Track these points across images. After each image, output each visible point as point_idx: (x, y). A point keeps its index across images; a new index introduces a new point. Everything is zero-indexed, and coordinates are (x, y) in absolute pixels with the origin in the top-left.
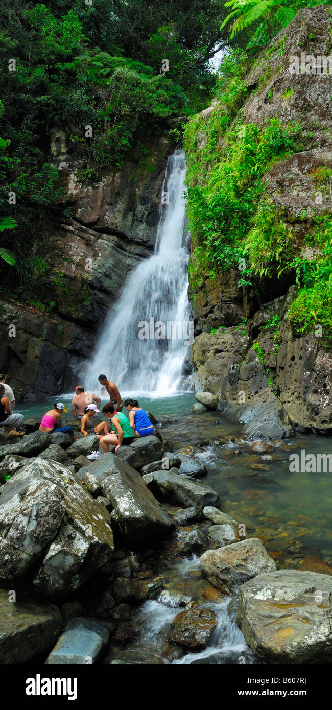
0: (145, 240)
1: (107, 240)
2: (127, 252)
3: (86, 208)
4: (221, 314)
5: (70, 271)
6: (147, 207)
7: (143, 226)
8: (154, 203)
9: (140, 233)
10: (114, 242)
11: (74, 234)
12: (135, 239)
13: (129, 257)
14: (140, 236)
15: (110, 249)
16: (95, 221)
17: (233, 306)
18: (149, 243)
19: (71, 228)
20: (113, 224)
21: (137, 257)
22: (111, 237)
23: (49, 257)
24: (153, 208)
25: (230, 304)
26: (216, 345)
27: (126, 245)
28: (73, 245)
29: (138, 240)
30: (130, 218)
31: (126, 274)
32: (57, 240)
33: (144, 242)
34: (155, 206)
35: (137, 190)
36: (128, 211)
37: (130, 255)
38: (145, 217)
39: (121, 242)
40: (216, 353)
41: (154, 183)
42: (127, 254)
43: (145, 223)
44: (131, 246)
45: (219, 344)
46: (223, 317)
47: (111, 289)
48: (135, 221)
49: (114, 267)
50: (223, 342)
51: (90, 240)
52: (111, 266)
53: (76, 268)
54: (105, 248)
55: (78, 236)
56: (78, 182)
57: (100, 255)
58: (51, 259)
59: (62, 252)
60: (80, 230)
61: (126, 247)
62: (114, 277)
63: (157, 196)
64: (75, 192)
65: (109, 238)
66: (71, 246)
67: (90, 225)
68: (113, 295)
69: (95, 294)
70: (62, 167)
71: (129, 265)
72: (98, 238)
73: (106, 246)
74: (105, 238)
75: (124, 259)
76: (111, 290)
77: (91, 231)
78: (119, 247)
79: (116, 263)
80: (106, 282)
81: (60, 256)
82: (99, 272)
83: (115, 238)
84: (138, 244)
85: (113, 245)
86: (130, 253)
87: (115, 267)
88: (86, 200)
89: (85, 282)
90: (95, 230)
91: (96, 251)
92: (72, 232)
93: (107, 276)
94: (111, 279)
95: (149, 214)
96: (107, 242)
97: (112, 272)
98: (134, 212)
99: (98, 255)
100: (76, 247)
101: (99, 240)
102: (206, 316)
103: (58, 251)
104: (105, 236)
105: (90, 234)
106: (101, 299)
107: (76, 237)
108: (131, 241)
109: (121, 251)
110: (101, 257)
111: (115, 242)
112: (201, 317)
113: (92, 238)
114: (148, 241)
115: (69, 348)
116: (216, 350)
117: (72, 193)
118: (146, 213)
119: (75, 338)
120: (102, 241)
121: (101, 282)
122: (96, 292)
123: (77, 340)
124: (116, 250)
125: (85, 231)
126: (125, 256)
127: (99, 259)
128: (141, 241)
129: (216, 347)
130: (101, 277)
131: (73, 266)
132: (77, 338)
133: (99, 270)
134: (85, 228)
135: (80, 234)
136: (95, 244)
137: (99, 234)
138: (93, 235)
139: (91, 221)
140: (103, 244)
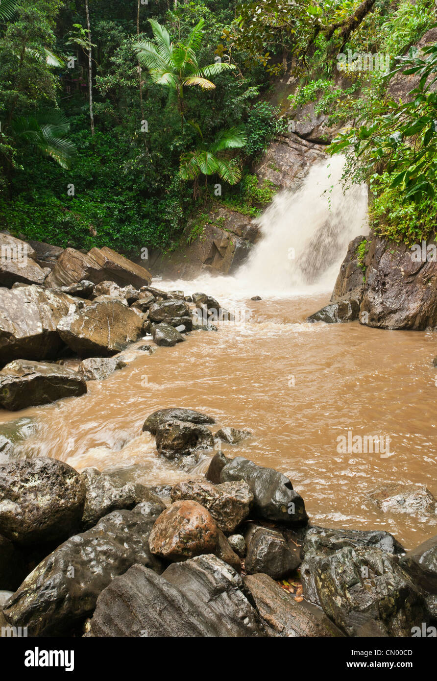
1: (318, 150)
3: (304, 119)
5: (277, 179)
11: (288, 146)
16: (310, 131)
19: (287, 140)
20: (326, 134)
22: (323, 148)
23: (263, 168)
28: (285, 156)
53: (283, 177)
55: (292, 148)
59: (275, 162)
60: (294, 141)
65: (320, 148)
66: (283, 157)
67: (305, 137)
70: (290, 82)
72: (310, 148)
73: (316, 155)
74: (317, 148)
77: (304, 142)
81: (272, 167)
88: (305, 112)
90: (309, 141)
92: (287, 144)
96: (318, 152)
99: (306, 164)
100: (287, 157)
101: (311, 150)
103: (271, 162)
104: (317, 146)
105: (303, 145)
107: (290, 148)
113: (304, 148)
120: (313, 151)
125: (300, 143)
127: (306, 168)
131: (280, 176)
134: (299, 139)
135: (294, 146)
136: (306, 154)
137: (311, 144)
138: (305, 146)
139: (306, 132)
140: (313, 154)
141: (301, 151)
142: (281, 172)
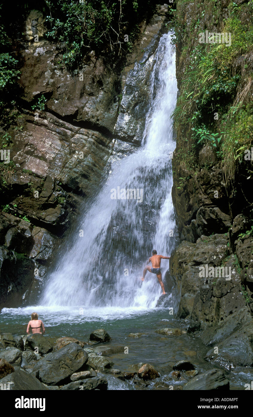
0: (131, 134)
1: (86, 135)
3: (64, 99)
4: (203, 220)
5: (42, 170)
6: (135, 96)
8: (144, 91)
9: (125, 126)
10: (94, 137)
11: (48, 129)
12: (120, 134)
13: (112, 154)
14: (125, 130)
15: (88, 145)
16: (74, 113)
17: (216, 209)
18: (136, 138)
19: (45, 121)
20: (93, 117)
22: (91, 132)
24: (141, 97)
25: (213, 207)
26: (194, 255)
27: (108, 141)
28: (46, 141)
29: (123, 134)
32: (29, 135)
33: (130, 137)
34: (143, 95)
35: (124, 77)
36: (113, 102)
37: (113, 152)
38: (131, 107)
39: (102, 138)
40: (195, 265)
42: (110, 151)
43: (130, 115)
44: (115, 141)
45: (198, 255)
46: (206, 223)
47: (89, 191)
48: (120, 114)
49: (93, 167)
50: (203, 253)
52: (90, 165)
54: (83, 144)
55: (53, 131)
57: (78, 152)
58: (22, 156)
59: (34, 148)
60: (55, 124)
61: (109, 143)
62: (93, 178)
63: (146, 84)
65: (88, 133)
66: (44, 142)
69: (70, 197)
70: (39, 53)
72: (76, 133)
73: (84, 142)
74: (83, 133)
75: (106, 157)
78: (100, 143)
79: (95, 162)
80: (83, 183)
81: (32, 154)
82: (75, 172)
83: (96, 133)
84: (124, 139)
85: (93, 141)
86: (113, 150)
87: (95, 165)
88: (63, 90)
89: (58, 182)
90: (74, 124)
91: (73, 147)
92: (46, 126)
93: (85, 176)
94: (89, 180)
95: (136, 104)
96: (86, 137)
97: (90, 171)
98: (120, 103)
99: (75, 152)
100: (50, 143)
101: (77, 135)
102: (190, 222)
103: (30, 147)
104: (84, 130)
105: (67, 129)
106: (76, 202)
107: (51, 131)
108: (115, 136)
109: (103, 148)
110: (78, 154)
111: (96, 137)
112: (185, 223)
113: (69, 132)
114: (135, 135)
115: (38, 257)
116: (194, 261)
117: (48, 82)
118: (133, 104)
120: (81, 136)
121: (76, 183)
122: (71, 194)
123: (47, 249)
124: (97, 147)
125: (62, 125)
127: (75, 156)
128: (126, 136)
129: (195, 258)
130: (77, 178)
131: (45, 165)
132: (47, 246)
133: (75, 169)
134: (61, 121)
136: (72, 140)
137: (77, 128)
138: (71, 130)
139: (69, 113)
140: (81, 140)
141: (65, 135)
142: (46, 161)
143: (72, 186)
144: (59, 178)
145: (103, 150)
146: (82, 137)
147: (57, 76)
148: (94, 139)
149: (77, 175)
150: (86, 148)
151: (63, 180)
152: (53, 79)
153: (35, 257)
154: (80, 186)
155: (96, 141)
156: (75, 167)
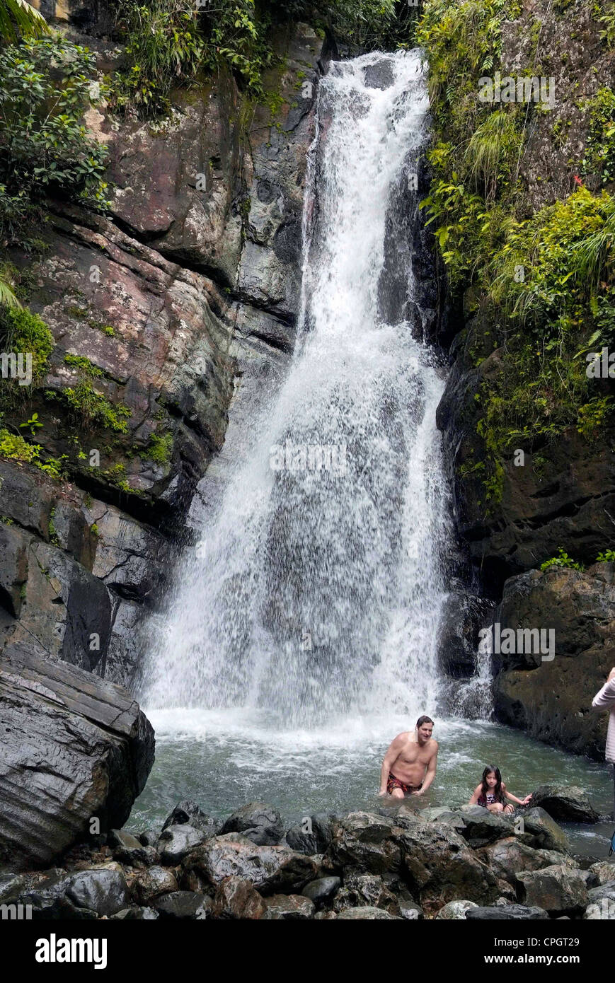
0: (277, 297)
1: (194, 286)
2: (228, 325)
3: (138, 189)
5: (114, 359)
6: (277, 208)
7: (267, 258)
8: (293, 199)
9: (261, 276)
10: (207, 294)
11: (111, 258)
12: (250, 293)
13: (234, 338)
14: (262, 286)
15: (201, 311)
16: (164, 228)
18: (284, 307)
19: (100, 239)
21: (255, 340)
22: (202, 280)
23: (52, 315)
24: (290, 212)
27: (225, 305)
29: (258, 296)
30: (235, 232)
31: (232, 384)
32: (67, 267)
33: (273, 302)
34: (294, 208)
35: (248, 157)
36: (232, 211)
37: (237, 333)
38: (273, 234)
39: (218, 296)
41: (290, 145)
42: (230, 329)
43: (272, 252)
44: (238, 308)
47: (208, 422)
48: (247, 244)
51: (155, 280)
53: (131, 355)
54: (191, 306)
55: (123, 265)
56: (109, 110)
57: (184, 325)
58: (59, 319)
59: (86, 302)
60: (123, 246)
61: (228, 310)
62: (213, 390)
63: (298, 182)
64: (104, 138)
65: (196, 281)
66: (108, 290)
67: (150, 237)
68: (209, 438)
69: (179, 432)
71: (236, 362)
72: (174, 278)
73: (193, 301)
74: (190, 280)
75: (225, 342)
76: (207, 426)
77: (156, 256)
78: (214, 310)
79: (214, 353)
80: (202, 402)
81: (81, 316)
82: (187, 373)
83: (209, 283)
84: (257, 305)
85: (205, 301)
86: (237, 329)
87: (215, 363)
88: (135, 166)
89: (156, 395)
90: (165, 254)
91: (175, 312)
92: (105, 251)
93: (201, 385)
94: (208, 396)
95: (281, 228)
96: (192, 290)
97: (209, 375)
98: (245, 217)
99: (179, 323)
100: (124, 293)
101: (178, 283)
102: (538, 521)
103: (76, 299)
104: (187, 273)
105: (154, 265)
106: (189, 445)
107: (117, 265)
108: (239, 297)
109: (219, 321)
110: (186, 331)
111: (209, 292)
112: (517, 521)
113: (162, 276)
114: (282, 300)
115: (114, 578)
117: (96, 139)
118: (276, 225)
119: (126, 550)
120: (184, 286)
121: (191, 401)
122: (182, 426)
123: (132, 558)
124: (211, 316)
125: (138, 254)
126: (225, 334)
128: (265, 298)
130: (191, 388)
131: (120, 349)
132: (133, 553)
133: (185, 367)
134: (137, 244)
135: (126, 259)
136: (169, 294)
137: (173, 266)
138: (161, 267)
139: (155, 227)
140: (189, 296)
142: (122, 340)
143: (183, 408)
144: (159, 385)
145: (219, 326)
146: (187, 289)
147: (115, 128)
148: (206, 297)
149: (191, 382)
150: (198, 316)
151: (170, 390)
152: (107, 133)
153: (106, 576)
154: (197, 409)
155: (208, 300)
156: (185, 362)
